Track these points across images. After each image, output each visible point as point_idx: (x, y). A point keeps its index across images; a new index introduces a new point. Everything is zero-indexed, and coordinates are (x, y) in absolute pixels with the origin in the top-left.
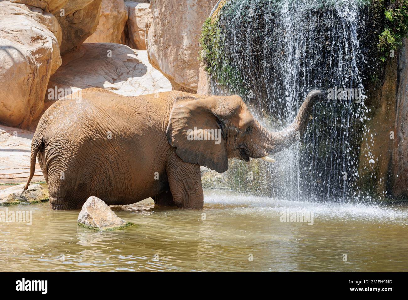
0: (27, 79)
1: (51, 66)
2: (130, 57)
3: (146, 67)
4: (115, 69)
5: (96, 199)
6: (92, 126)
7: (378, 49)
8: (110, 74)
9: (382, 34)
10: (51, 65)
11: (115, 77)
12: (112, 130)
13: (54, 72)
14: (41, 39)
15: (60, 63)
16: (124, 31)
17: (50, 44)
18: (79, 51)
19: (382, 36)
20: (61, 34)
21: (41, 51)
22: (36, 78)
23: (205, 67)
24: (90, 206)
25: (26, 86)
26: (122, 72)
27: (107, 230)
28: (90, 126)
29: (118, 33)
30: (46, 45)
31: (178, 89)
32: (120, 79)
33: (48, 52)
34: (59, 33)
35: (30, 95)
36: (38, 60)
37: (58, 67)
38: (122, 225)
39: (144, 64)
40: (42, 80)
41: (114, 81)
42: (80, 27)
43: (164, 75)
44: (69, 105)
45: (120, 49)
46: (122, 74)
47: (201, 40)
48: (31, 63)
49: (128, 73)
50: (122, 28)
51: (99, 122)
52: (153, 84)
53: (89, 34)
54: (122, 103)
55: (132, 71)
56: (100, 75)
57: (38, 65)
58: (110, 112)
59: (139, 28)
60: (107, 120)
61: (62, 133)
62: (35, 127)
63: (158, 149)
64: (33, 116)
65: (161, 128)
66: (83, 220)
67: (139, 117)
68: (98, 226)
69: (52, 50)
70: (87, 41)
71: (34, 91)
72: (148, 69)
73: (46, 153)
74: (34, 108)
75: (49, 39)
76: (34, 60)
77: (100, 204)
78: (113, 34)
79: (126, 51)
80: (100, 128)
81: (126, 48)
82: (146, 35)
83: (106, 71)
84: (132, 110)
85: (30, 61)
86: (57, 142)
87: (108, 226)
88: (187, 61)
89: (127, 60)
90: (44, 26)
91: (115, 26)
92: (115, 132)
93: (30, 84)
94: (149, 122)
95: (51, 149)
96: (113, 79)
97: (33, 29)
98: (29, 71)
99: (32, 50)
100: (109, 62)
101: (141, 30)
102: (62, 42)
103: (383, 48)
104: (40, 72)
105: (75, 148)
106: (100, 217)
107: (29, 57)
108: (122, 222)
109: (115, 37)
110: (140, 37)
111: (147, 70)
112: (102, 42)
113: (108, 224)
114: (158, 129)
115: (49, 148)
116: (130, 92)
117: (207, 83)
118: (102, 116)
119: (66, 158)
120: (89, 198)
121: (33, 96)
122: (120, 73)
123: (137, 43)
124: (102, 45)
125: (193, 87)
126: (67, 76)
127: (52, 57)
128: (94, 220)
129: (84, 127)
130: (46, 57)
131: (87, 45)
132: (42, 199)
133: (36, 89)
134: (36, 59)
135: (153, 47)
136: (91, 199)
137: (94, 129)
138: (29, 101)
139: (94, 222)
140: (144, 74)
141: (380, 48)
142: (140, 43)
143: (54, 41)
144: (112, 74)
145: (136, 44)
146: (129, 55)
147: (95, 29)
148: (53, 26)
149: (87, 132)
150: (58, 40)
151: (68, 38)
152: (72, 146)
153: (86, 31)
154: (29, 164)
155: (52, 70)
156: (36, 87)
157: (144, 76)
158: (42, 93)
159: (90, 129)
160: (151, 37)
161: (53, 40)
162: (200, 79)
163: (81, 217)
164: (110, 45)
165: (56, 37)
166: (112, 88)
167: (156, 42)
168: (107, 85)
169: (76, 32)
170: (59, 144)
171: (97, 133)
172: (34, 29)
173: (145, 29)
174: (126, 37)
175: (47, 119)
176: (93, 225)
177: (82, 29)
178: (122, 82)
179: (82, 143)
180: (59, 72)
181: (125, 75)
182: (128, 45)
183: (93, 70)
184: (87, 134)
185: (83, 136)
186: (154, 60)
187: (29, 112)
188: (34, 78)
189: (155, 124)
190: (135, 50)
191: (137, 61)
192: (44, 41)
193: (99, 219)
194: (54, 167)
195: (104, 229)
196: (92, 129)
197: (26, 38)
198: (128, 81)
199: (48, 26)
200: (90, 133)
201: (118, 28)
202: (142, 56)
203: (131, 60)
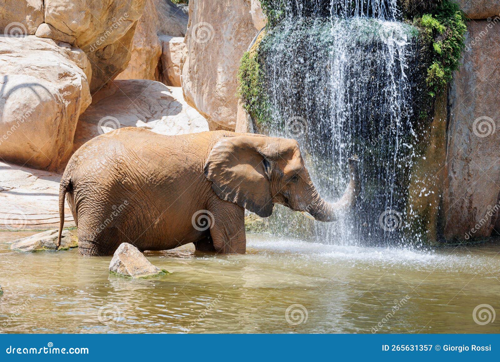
0: (55, 118)
1: (81, 105)
2: (164, 94)
3: (181, 105)
4: (148, 107)
5: (129, 245)
6: (121, 169)
7: (426, 84)
8: (143, 112)
9: (431, 67)
10: (81, 103)
11: (149, 116)
12: (142, 173)
13: (83, 111)
14: (69, 76)
15: (89, 101)
16: (158, 66)
17: (79, 81)
18: (110, 88)
19: (430, 69)
20: (91, 71)
21: (70, 88)
22: (64, 117)
23: (242, 104)
24: (122, 253)
25: (54, 126)
26: (156, 110)
27: (140, 278)
28: (118, 169)
29: (151, 69)
30: (75, 82)
31: (215, 128)
32: (154, 118)
33: (77, 90)
34: (89, 69)
35: (58, 135)
36: (66, 98)
37: (87, 106)
38: (157, 273)
39: (179, 101)
40: (71, 119)
41: (148, 120)
42: (111, 63)
43: (201, 113)
44: (100, 145)
45: (153, 86)
46: (156, 112)
47: (239, 76)
48: (59, 101)
49: (162, 111)
50: (155, 64)
51: (128, 165)
52: (189, 123)
53: (121, 70)
54: (155, 144)
55: (167, 109)
56: (133, 113)
57: (67, 104)
58: (141, 154)
59: (173, 64)
60: (137, 162)
61: (90, 175)
62: (64, 169)
63: (196, 192)
64: (61, 157)
65: (199, 169)
66: (115, 268)
67: (174, 158)
68: (131, 274)
69: (81, 87)
70: (119, 78)
71: (63, 131)
72: (183, 106)
73: (75, 195)
74: (62, 149)
75: (78, 76)
76: (62, 98)
77: (133, 250)
78: (145, 70)
79: (160, 88)
80: (129, 171)
81: (160, 85)
82: (180, 71)
83: (139, 109)
84: (165, 151)
85: (57, 99)
86: (84, 185)
87: (142, 274)
88: (224, 98)
89: (161, 97)
90: (73, 62)
91: (149, 61)
92: (145, 176)
93: (58, 124)
94: (186, 163)
95: (80, 191)
96: (146, 117)
97: (60, 66)
98: (56, 110)
99: (60, 88)
100: (142, 100)
101: (175, 66)
102: (92, 79)
103: (431, 82)
104: (68, 111)
105: (102, 191)
106: (133, 265)
107: (57, 95)
108: (157, 269)
109: (148, 74)
110: (174, 73)
111: (182, 108)
112: (134, 78)
113: (141, 271)
114: (196, 170)
115: (77, 190)
116: (165, 131)
117: (246, 122)
118: (132, 158)
119: (93, 200)
120: (121, 245)
121: (61, 137)
122: (154, 112)
123: (172, 80)
124: (134, 82)
125: (231, 126)
126: (98, 115)
127: (81, 95)
128: (126, 268)
129: (112, 169)
130: (74, 95)
131: (118, 82)
132: (71, 246)
133: (65, 129)
134: (64, 97)
135: (188, 83)
136: (123, 246)
137: (123, 172)
138: (57, 141)
139: (126, 270)
140: (179, 113)
141: (429, 83)
142: (175, 79)
143: (83, 78)
144: (145, 113)
145: (170, 81)
146: (162, 92)
147: (127, 65)
148: (83, 62)
149: (116, 175)
150: (87, 77)
151: (98, 74)
152: (99, 189)
153: (117, 67)
154: (57, 208)
155: (81, 109)
156: (65, 127)
157: (179, 114)
158: (70, 134)
159: (119, 172)
160: (186, 73)
161: (82, 76)
162: (238, 117)
163: (113, 266)
164: (143, 81)
165: (86, 74)
166: (146, 128)
167: (192, 78)
168: (140, 124)
169: (107, 68)
170: (87, 186)
171: (126, 176)
172: (62, 65)
173: (179, 65)
174: (160, 73)
175: (76, 159)
176: (125, 274)
177: (113, 65)
178: (156, 121)
179: (110, 186)
180: (89, 111)
181: (159, 113)
182: (162, 82)
183: (125, 109)
184: (116, 177)
185: (111, 179)
186: (189, 97)
187: (57, 154)
188: (62, 117)
189: (193, 166)
190: (169, 87)
191: (172, 99)
192: (73, 78)
193: (131, 267)
194: (82, 208)
195: (137, 277)
196: (120, 172)
197: (53, 75)
198: (162, 120)
199: (77, 62)
200: (119, 176)
201: (151, 64)
202: (176, 93)
203: (165, 98)
